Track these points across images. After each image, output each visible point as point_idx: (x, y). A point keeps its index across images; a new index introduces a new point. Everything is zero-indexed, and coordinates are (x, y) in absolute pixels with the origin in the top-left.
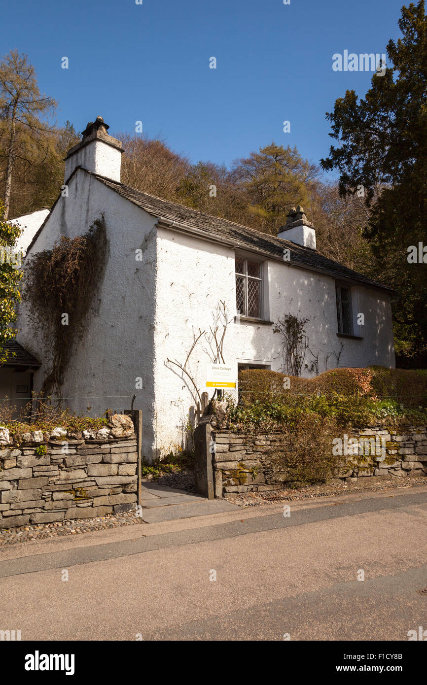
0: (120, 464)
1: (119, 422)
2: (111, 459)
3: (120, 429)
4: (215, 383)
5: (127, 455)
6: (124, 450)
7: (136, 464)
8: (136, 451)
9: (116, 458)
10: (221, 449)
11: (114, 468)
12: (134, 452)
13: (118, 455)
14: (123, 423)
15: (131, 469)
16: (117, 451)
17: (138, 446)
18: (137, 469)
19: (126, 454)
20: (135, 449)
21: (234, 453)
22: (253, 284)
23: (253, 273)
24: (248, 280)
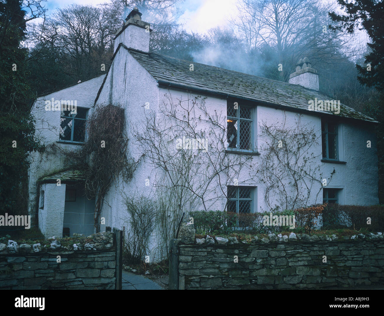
0: (102, 269)
2: (95, 266)
5: (108, 263)
6: (105, 259)
7: (115, 270)
8: (114, 260)
9: (98, 265)
11: (97, 272)
13: (100, 263)
16: (99, 259)
17: (116, 256)
18: (115, 273)
19: (106, 262)
20: (114, 258)
21: (196, 263)
22: (245, 124)
23: (245, 116)
24: (240, 121)
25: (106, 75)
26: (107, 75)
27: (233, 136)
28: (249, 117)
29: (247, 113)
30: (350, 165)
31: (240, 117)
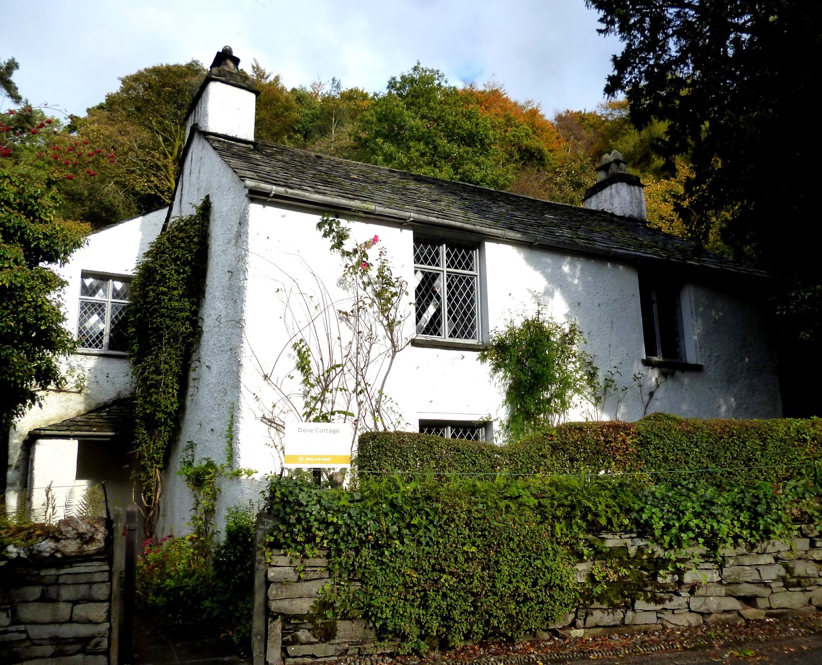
0: (75, 602)
1: (74, 529)
2: (58, 594)
3: (73, 542)
4: (305, 457)
5: (90, 588)
6: (84, 579)
7: (107, 604)
8: (107, 580)
9: (67, 593)
10: (281, 576)
11: (64, 609)
12: (104, 582)
13: (71, 588)
14: (81, 531)
15: (98, 612)
16: (70, 580)
17: (110, 572)
18: (109, 612)
19: (87, 586)
20: (105, 576)
21: (308, 583)
22: (460, 281)
23: (460, 264)
24: (449, 276)
25: (167, 209)
26: (171, 210)
27: (431, 310)
28: (468, 266)
29: (463, 257)
30: (711, 371)
31: (448, 267)
